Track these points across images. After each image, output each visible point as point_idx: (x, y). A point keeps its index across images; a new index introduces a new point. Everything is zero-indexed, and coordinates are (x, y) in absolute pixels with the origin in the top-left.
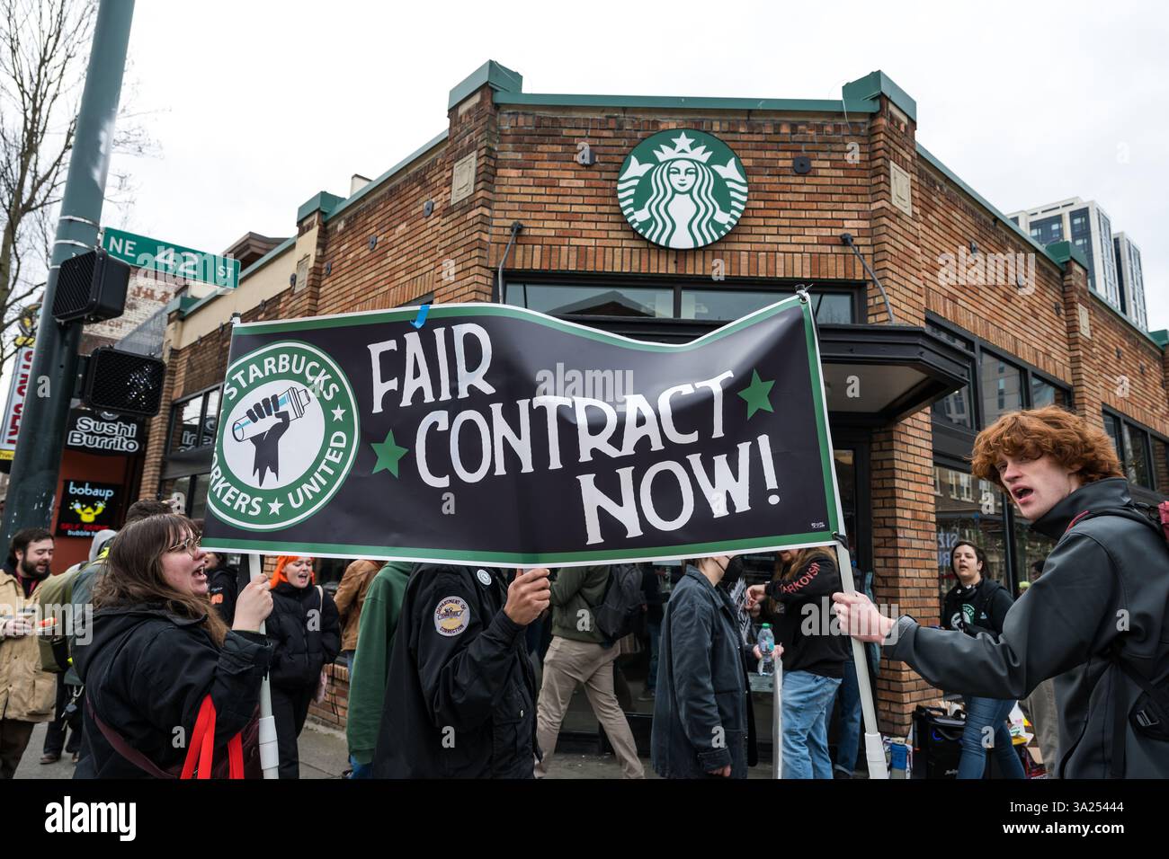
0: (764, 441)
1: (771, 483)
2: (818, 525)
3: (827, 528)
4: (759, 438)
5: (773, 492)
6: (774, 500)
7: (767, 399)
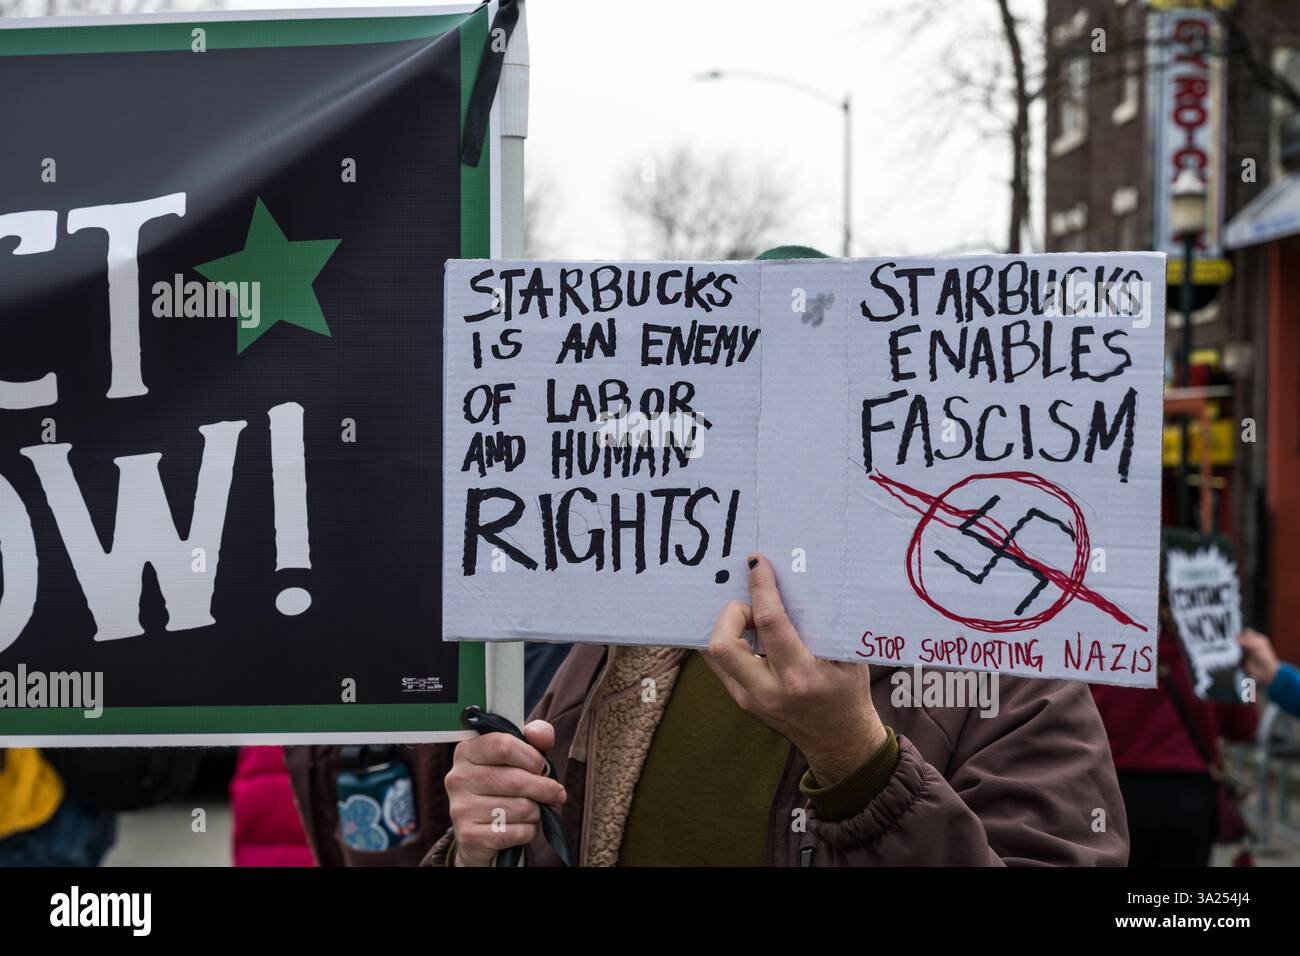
0: (287, 422)
1: (293, 547)
2: (422, 683)
3: (449, 694)
4: (269, 413)
5: (294, 578)
6: (293, 602)
7: (311, 293)
